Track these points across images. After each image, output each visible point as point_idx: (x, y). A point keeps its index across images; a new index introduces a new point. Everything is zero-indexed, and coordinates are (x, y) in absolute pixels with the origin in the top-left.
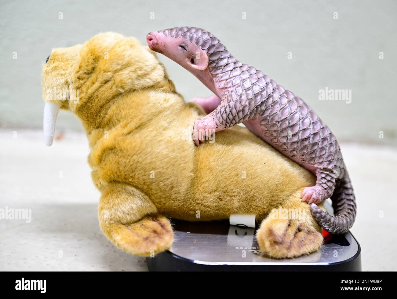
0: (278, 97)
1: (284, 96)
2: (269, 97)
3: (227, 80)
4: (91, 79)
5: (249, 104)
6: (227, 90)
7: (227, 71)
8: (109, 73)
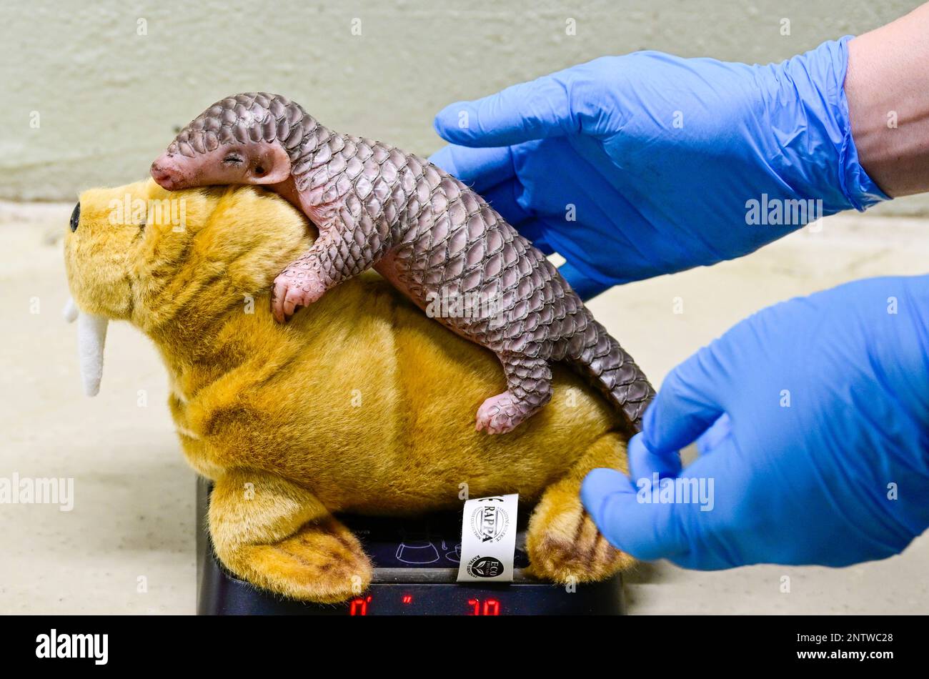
0: (428, 196)
1: (439, 193)
2: (410, 200)
3: (324, 185)
4: (180, 276)
5: (378, 228)
6: (330, 207)
7: (320, 165)
8: (217, 264)
